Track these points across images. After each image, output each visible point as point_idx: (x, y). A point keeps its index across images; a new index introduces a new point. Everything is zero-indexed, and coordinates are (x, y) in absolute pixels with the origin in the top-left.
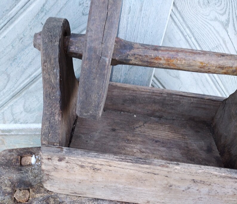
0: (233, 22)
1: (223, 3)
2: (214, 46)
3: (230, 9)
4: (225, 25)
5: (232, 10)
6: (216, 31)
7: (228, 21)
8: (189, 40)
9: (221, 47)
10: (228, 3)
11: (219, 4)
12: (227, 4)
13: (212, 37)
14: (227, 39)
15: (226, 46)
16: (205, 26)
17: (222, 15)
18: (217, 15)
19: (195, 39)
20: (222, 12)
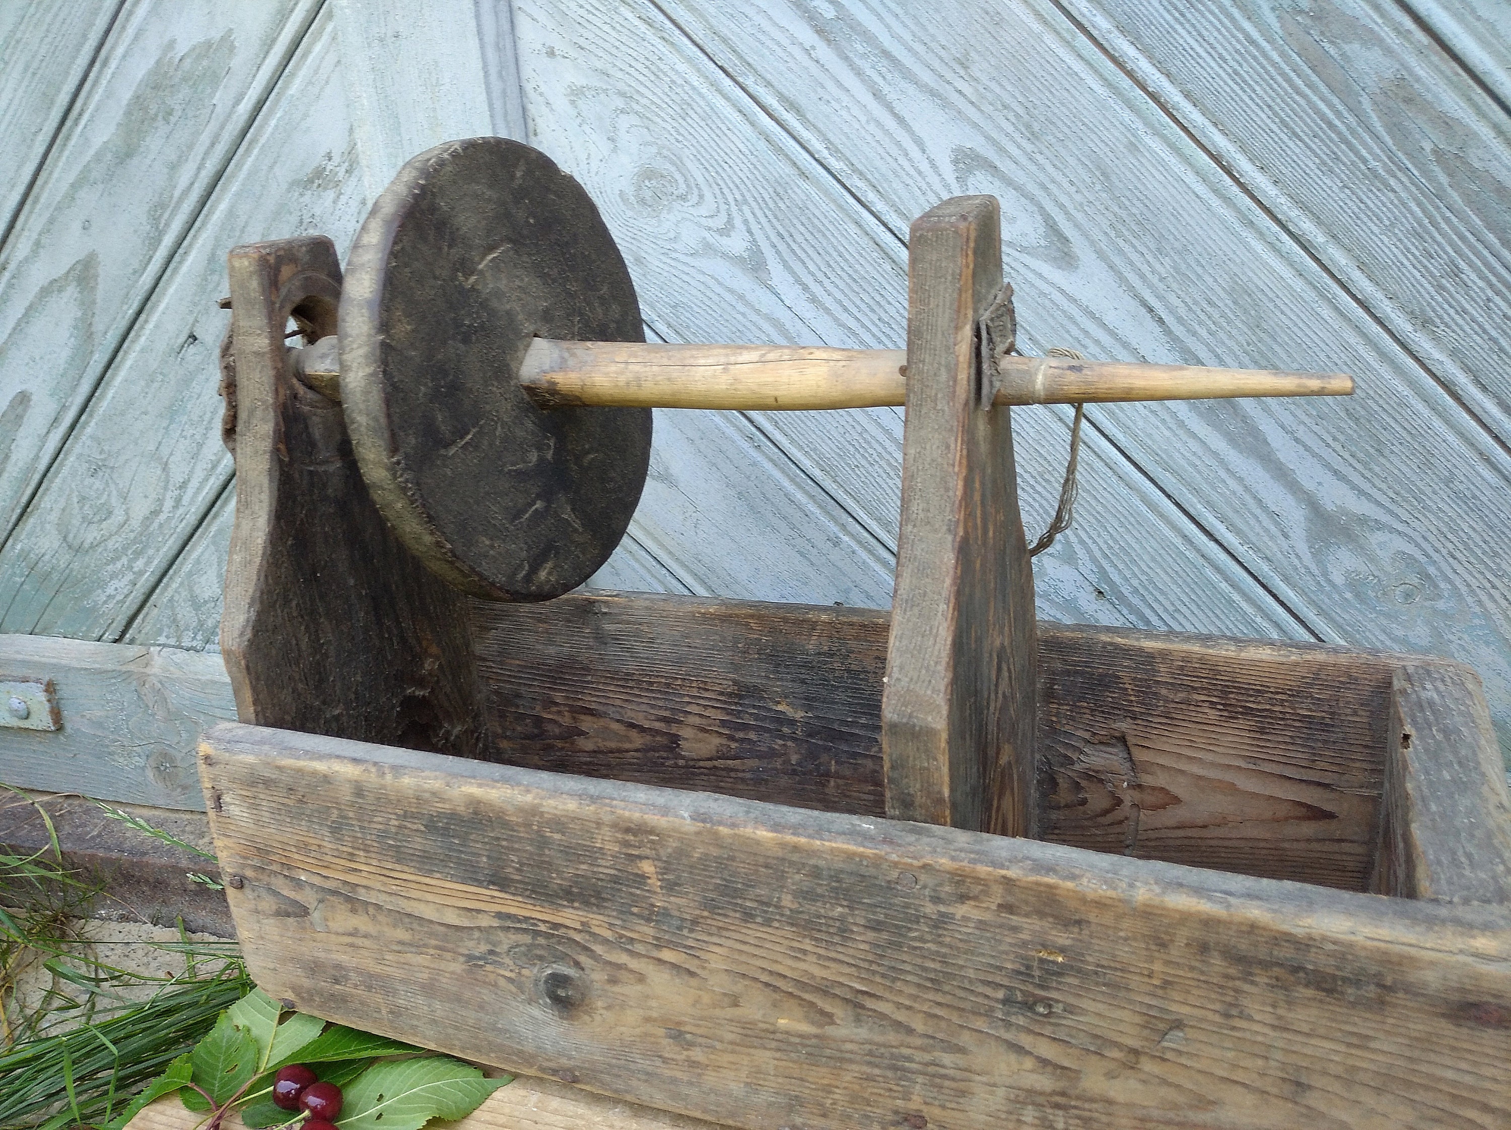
1: (707, 193)
3: (741, 210)
4: (756, 269)
5: (753, 212)
6: (733, 293)
7: (757, 252)
10: (726, 192)
12: (722, 193)
13: (726, 316)
14: (786, 318)
17: (725, 232)
18: (706, 234)
20: (720, 222)
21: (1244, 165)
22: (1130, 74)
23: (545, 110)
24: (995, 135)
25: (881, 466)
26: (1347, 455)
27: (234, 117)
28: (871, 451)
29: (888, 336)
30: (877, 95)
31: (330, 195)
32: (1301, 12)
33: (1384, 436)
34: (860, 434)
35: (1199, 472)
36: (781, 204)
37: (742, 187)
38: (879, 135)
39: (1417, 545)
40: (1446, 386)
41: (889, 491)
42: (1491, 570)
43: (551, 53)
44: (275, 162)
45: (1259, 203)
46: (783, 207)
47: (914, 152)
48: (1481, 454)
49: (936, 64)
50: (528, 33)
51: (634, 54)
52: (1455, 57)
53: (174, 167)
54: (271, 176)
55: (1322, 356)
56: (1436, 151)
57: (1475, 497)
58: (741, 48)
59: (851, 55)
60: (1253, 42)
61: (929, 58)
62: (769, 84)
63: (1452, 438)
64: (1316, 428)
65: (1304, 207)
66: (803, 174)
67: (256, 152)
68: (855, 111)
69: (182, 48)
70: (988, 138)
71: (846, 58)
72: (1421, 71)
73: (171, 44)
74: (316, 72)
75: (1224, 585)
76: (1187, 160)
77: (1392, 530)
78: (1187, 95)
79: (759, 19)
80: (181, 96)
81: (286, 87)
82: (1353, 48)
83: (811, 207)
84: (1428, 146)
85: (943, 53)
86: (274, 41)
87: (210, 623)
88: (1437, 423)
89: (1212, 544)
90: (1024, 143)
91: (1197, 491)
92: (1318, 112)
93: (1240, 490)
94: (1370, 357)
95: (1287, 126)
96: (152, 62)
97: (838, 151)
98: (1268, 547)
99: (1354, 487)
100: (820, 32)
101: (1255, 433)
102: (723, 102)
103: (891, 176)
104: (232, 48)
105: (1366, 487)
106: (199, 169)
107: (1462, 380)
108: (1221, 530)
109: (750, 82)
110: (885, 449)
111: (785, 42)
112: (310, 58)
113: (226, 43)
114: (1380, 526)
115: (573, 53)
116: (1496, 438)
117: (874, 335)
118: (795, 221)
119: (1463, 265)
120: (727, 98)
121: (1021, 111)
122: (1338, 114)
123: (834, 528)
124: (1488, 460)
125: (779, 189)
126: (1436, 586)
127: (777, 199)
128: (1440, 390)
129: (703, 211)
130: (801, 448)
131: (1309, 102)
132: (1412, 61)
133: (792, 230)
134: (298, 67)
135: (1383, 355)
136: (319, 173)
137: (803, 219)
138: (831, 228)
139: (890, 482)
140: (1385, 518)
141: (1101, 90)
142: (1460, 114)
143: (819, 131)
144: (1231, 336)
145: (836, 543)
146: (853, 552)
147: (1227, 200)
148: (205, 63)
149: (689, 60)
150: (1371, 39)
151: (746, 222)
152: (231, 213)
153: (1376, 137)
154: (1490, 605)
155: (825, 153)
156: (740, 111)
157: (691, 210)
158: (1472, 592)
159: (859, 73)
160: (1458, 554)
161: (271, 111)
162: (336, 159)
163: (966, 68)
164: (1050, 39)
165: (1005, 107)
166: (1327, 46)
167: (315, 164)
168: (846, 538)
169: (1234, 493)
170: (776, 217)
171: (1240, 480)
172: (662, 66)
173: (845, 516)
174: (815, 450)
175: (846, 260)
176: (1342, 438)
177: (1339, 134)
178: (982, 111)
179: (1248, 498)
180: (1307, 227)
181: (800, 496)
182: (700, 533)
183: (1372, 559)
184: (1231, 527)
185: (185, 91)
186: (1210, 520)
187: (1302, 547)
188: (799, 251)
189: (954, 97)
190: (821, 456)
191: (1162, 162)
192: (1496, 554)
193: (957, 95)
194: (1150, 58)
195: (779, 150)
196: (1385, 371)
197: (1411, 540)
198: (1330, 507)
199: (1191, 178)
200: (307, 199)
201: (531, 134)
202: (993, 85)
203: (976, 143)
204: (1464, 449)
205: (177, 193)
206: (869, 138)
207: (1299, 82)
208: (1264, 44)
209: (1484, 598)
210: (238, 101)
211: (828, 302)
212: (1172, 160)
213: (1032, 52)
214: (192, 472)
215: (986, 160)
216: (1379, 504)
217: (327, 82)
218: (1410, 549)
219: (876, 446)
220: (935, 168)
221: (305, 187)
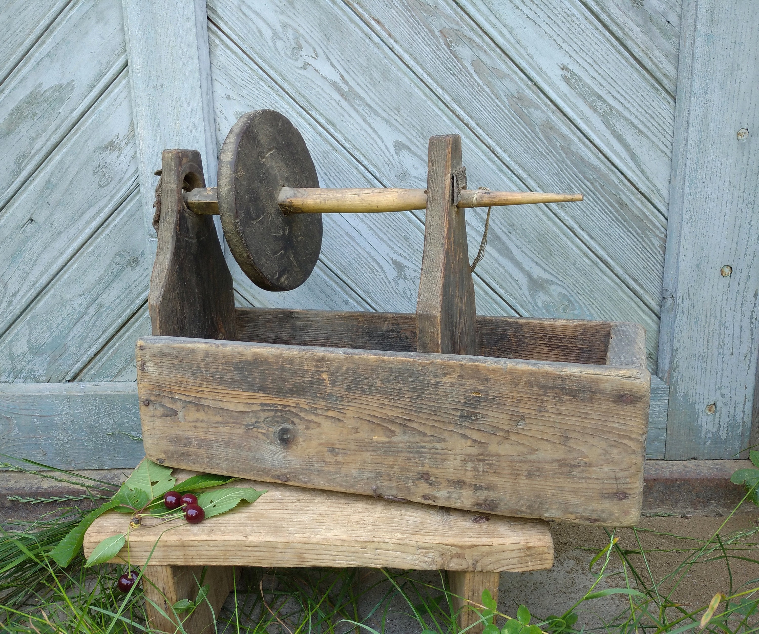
21: (498, 150)
22: (458, 116)
23: (224, 120)
24: (409, 136)
25: (366, 268)
26: (539, 256)
27: (69, 118)
28: (362, 262)
30: (364, 120)
31: (116, 153)
32: (514, 97)
33: (552, 248)
34: (357, 255)
35: (489, 265)
36: (325, 161)
38: (365, 135)
39: (566, 289)
40: (571, 229)
41: (369, 279)
42: (591, 297)
43: (229, 98)
44: (89, 139)
45: (504, 163)
46: (326, 162)
47: (379, 142)
48: (584, 253)
49: (387, 110)
50: (219, 90)
51: (265, 100)
52: (564, 114)
53: (33, 140)
54: (86, 144)
55: (529, 219)
56: (561, 146)
57: (583, 269)
58: (310, 100)
59: (355, 105)
60: (499, 107)
61: (384, 107)
62: (321, 114)
63: (574, 248)
64: (528, 246)
65: (519, 165)
66: (335, 149)
67: (78, 134)
68: (356, 125)
69: (45, 87)
70: (407, 137)
71: (353, 106)
72: (554, 118)
73: (40, 85)
74: (115, 100)
75: (500, 310)
76: (479, 147)
77: (557, 284)
78: (478, 125)
79: (318, 89)
80: (42, 107)
81: (99, 105)
82: (532, 110)
83: (338, 162)
84: (558, 144)
85: (390, 106)
86: (95, 86)
87: (19, 367)
88: (569, 243)
89: (494, 294)
90: (421, 140)
91: (488, 273)
92: (521, 131)
93: (503, 271)
94: (545, 219)
95: (512, 136)
96: (28, 92)
97: (349, 140)
98: (515, 294)
99: (543, 268)
100: (342, 95)
101: (507, 249)
102: (302, 120)
103: (370, 151)
104: (73, 88)
105: (547, 268)
106: (47, 141)
107: (576, 227)
108: (497, 288)
109: (314, 113)
110: (368, 261)
111: (328, 99)
112: (112, 95)
113: (70, 85)
114: (552, 283)
115: (238, 98)
116: (588, 248)
118: (331, 168)
119: (572, 186)
120: (304, 119)
121: (419, 128)
122: (529, 132)
123: (346, 296)
124: (586, 256)
125: (325, 155)
126: (574, 305)
127: (324, 159)
128: (569, 230)
130: (332, 262)
131: (519, 128)
132: (551, 115)
133: (330, 171)
134: (106, 97)
135: (549, 218)
136: (111, 144)
137: (335, 167)
138: (346, 170)
139: (370, 275)
140: (554, 280)
141: (448, 122)
142: (567, 133)
143: (341, 133)
144: (497, 212)
145: (347, 303)
146: (354, 306)
147: (493, 162)
148: (57, 94)
149: (289, 104)
150: (537, 107)
152: (62, 161)
153: (541, 140)
154: (593, 311)
155: (344, 141)
156: (309, 124)
158: (586, 307)
159: (357, 111)
160: (580, 292)
161: (89, 116)
162: (121, 138)
163: (399, 112)
164: (429, 102)
165: (413, 126)
166: (523, 109)
167: (110, 140)
168: (351, 301)
169: (502, 273)
170: (323, 166)
171: (503, 268)
172: (277, 105)
173: (350, 290)
174: (338, 262)
175: (352, 183)
176: (538, 250)
177: (529, 139)
178: (405, 128)
179: (506, 274)
180: (520, 172)
181: (331, 283)
182: (286, 302)
183: (551, 296)
184: (501, 287)
185: (44, 106)
186: (493, 284)
187: (527, 293)
188: (332, 180)
189: (394, 122)
190: (341, 265)
191: (470, 148)
192: (593, 291)
193: (395, 121)
194: (464, 111)
195: (325, 140)
196: (550, 224)
197: (564, 287)
198: (535, 276)
199: (480, 154)
200: (104, 155)
201: (217, 130)
202: (409, 118)
203: (402, 139)
204: (578, 252)
205: (33, 152)
206: (361, 136)
207: (515, 121)
208: (503, 107)
209: (590, 308)
210: (73, 111)
212: (474, 147)
213: (423, 107)
214: (21, 287)
215: (406, 146)
216: (552, 274)
217: (120, 105)
218: (564, 291)
219: (364, 260)
220: (387, 148)
221: (103, 150)
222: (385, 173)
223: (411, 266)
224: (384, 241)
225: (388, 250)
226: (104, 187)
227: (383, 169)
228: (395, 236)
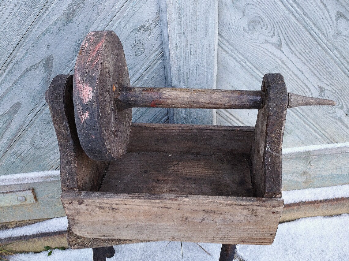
0: (285, 42)
1: (269, 26)
2: (272, 68)
3: (278, 30)
4: (279, 46)
5: (281, 31)
6: (271, 53)
7: (280, 41)
8: (245, 65)
9: (280, 67)
10: (275, 25)
11: (265, 28)
12: (273, 26)
13: (268, 59)
14: (285, 59)
15: (286, 65)
16: (258, 50)
17: (272, 36)
18: (267, 38)
19: (250, 63)
20: (271, 34)
29: (311, 61)
31: (148, 33)
37: (279, 24)
38: (318, 9)
44: (127, 24)
47: (326, 13)
70: (346, 9)
97: (306, 14)
103: (319, 20)
117: (307, 60)
118: (292, 32)
125: (290, 24)
129: (267, 31)
136: (143, 26)
151: (279, 34)
157: (264, 31)
162: (151, 22)
167: (143, 24)
175: (304, 42)
188: (291, 40)
200: (138, 35)
203: (341, 10)
206: (316, 11)
211: (297, 53)
215: (344, 15)
220: (331, 17)
221: (138, 31)
222: (326, 34)
223: (329, 88)
224: (317, 76)
225: (317, 80)
226: (139, 56)
227: (325, 32)
228: (324, 72)
